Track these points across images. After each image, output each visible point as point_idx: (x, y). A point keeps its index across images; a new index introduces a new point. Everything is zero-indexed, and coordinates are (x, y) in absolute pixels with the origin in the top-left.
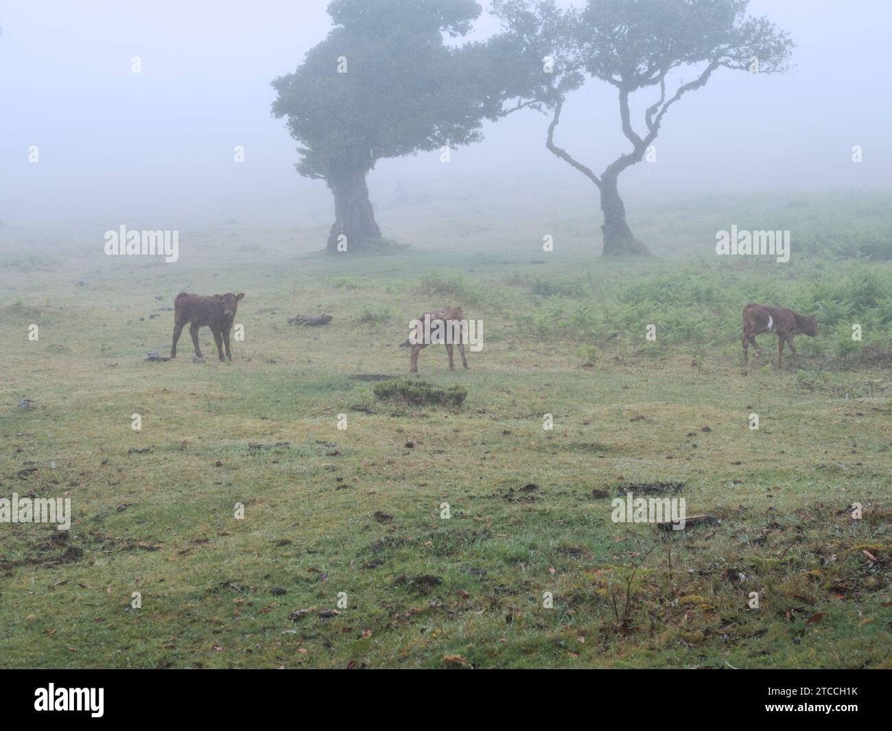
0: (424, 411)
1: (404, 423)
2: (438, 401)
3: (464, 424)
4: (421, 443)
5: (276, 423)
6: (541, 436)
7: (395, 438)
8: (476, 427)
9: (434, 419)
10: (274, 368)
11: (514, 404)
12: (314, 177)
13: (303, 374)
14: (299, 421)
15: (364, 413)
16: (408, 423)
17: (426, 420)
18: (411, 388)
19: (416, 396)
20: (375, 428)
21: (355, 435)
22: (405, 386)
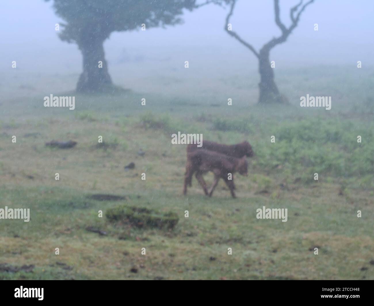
0: (145, 235)
1: (129, 246)
2: (156, 226)
3: (177, 249)
4: (143, 267)
5: (25, 242)
6: (241, 263)
7: (122, 261)
8: (188, 252)
9: (153, 243)
10: (32, 184)
11: (214, 227)
12: (69, 42)
13: (52, 192)
14: (43, 241)
15: (97, 234)
16: (133, 246)
17: (147, 244)
18: (136, 214)
19: (139, 221)
20: (107, 251)
21: (89, 258)
22: (129, 212)
